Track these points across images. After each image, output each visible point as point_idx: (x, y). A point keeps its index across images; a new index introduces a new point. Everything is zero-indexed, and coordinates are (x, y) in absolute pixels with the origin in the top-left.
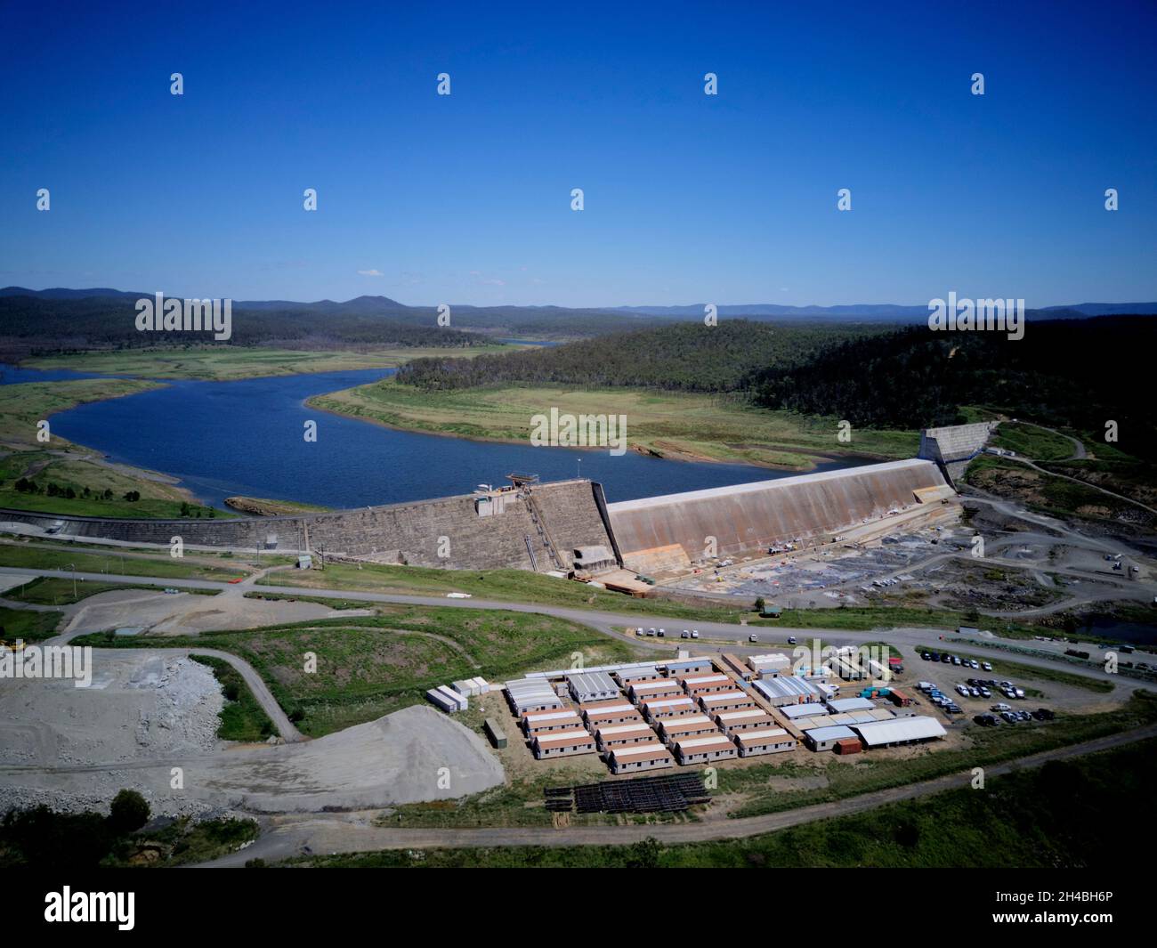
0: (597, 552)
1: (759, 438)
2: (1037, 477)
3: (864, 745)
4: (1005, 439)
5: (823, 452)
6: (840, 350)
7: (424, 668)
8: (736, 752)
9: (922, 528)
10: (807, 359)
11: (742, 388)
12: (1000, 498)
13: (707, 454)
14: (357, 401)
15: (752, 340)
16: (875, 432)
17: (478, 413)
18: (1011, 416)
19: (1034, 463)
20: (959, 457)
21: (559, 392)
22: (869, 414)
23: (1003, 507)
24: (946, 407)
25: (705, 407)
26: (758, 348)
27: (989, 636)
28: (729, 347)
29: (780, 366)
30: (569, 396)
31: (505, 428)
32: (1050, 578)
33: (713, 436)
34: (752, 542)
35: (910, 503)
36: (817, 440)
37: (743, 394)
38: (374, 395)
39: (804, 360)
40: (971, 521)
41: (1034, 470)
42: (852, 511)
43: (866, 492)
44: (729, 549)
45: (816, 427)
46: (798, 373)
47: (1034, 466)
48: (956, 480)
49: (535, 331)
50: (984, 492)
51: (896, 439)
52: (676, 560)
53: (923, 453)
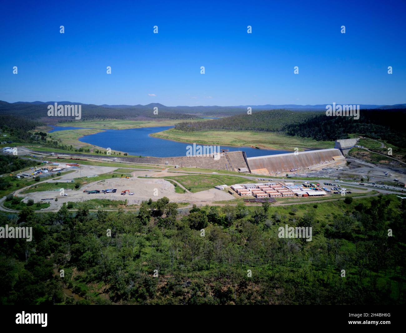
0: (244, 169)
1: (288, 144)
2: (369, 153)
3: (309, 195)
4: (361, 143)
5: (307, 147)
6: (314, 119)
7: (213, 183)
8: (282, 196)
9: (334, 167)
10: (304, 121)
11: (283, 130)
12: (358, 159)
13: (273, 148)
14: (166, 135)
15: (286, 116)
16: (323, 142)
17: (203, 138)
18: (364, 136)
19: (369, 149)
20: (347, 148)
21: (225, 132)
22: (321, 136)
23: (358, 161)
24: (344, 134)
25: (272, 136)
26: (288, 118)
27: (342, 181)
28: (279, 118)
29: (295, 124)
30: (228, 133)
31: (212, 142)
32: (367, 177)
33: (274, 143)
34: (286, 169)
35: (331, 160)
36: (306, 144)
37: (283, 132)
38: (170, 133)
39: (303, 122)
40: (349, 165)
41: (368, 151)
42: (314, 162)
43: (318, 157)
44: (279, 170)
45: (305, 141)
46: (300, 125)
47: (368, 150)
48: (345, 155)
49: (212, 114)
50: (353, 158)
51: (329, 144)
52: (265, 172)
53: (336, 147)
